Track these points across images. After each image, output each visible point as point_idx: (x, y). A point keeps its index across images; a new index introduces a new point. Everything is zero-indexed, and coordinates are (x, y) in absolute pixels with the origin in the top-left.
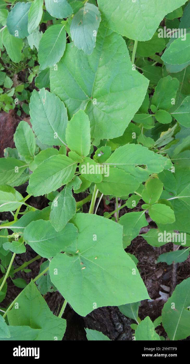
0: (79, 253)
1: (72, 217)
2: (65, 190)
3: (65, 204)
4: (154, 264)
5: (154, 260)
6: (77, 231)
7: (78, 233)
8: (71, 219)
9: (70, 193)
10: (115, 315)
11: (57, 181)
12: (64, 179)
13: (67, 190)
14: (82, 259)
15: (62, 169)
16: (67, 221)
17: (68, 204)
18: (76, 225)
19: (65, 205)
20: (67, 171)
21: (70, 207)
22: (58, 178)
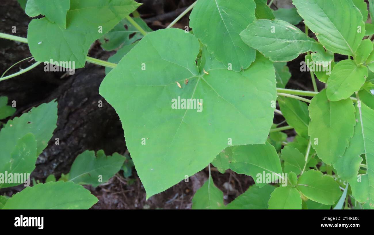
0: (203, 75)
1: (267, 57)
2: (308, 40)
3: (286, 43)
4: (142, 204)
5: (150, 203)
6: (242, 67)
7: (239, 70)
8: (264, 54)
9: (305, 49)
10: (58, 149)
11: (321, 25)
12: (325, 37)
13: (309, 42)
14: (194, 80)
15: (340, 31)
16: (259, 48)
17: (286, 47)
18: (253, 64)
19: (284, 42)
20: (338, 40)
21: (282, 52)
22: (326, 25)
